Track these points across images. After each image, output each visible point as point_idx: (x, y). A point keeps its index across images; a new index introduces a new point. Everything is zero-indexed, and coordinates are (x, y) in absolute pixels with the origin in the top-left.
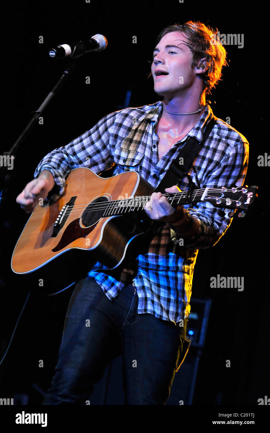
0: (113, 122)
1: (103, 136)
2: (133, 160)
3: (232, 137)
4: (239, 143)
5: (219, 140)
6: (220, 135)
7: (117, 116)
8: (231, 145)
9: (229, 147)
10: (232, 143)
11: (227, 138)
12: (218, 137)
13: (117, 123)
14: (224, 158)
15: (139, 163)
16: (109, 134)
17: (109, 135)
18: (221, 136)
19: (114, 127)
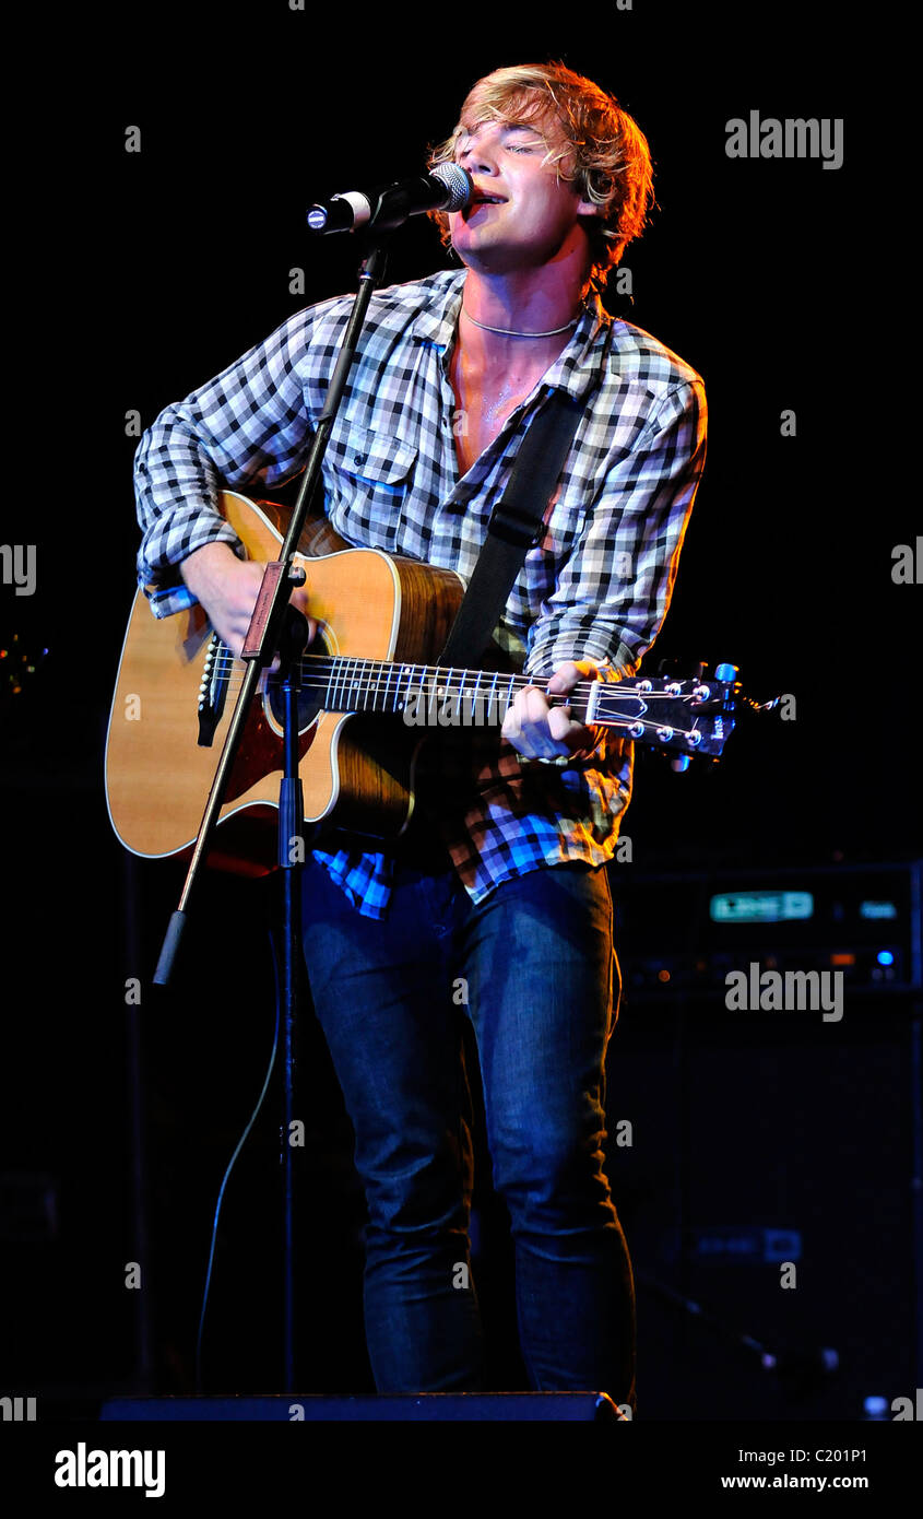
0: (307, 345)
1: (282, 386)
2: (387, 466)
3: (655, 371)
4: (679, 386)
5: (624, 389)
6: (621, 372)
7: (315, 324)
8: (657, 394)
9: (654, 401)
10: (660, 388)
11: (643, 375)
12: (619, 381)
13: (319, 347)
14: (643, 434)
15: (405, 474)
16: (299, 379)
17: (299, 383)
18: (625, 376)
19: (309, 358)
